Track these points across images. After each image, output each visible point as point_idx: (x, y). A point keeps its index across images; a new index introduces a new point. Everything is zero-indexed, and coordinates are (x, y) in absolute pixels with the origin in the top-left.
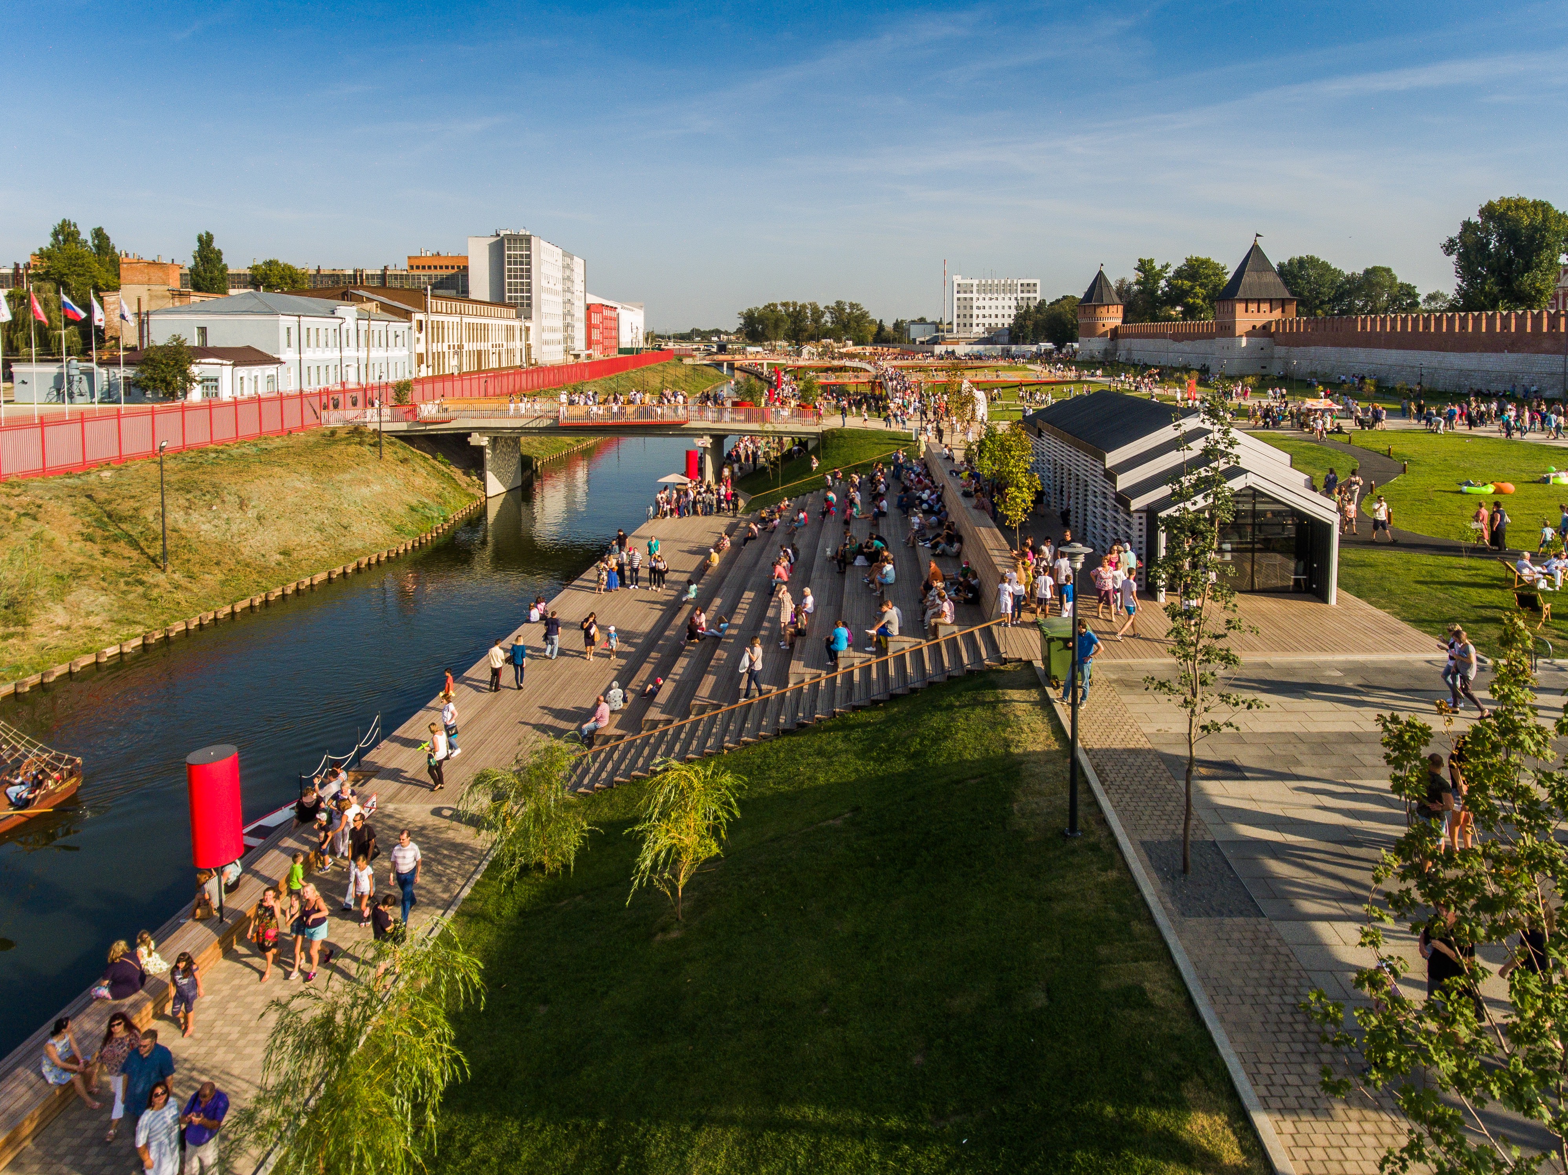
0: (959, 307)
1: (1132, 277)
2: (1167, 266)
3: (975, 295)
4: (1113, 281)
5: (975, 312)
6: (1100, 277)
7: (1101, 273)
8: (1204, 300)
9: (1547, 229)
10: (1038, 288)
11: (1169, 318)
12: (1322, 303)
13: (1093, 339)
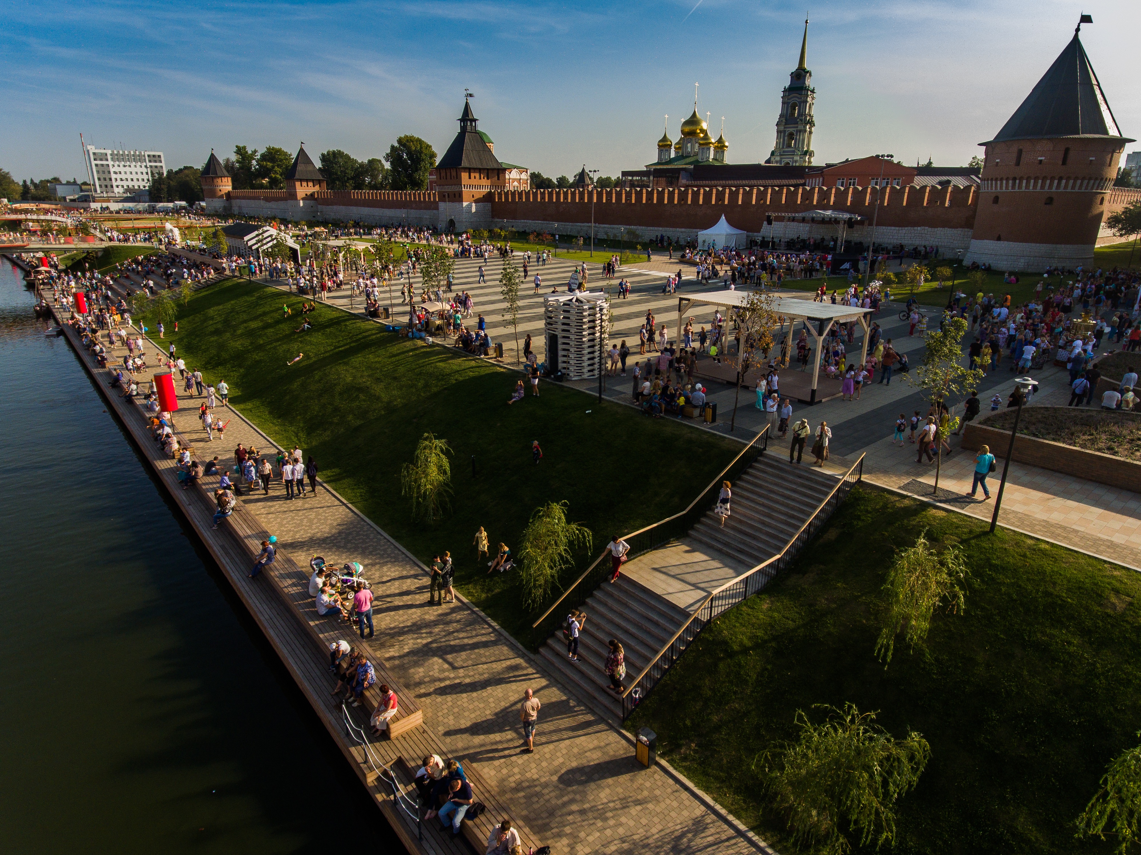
0: (98, 172)
1: (234, 158)
2: (255, 151)
3: (110, 163)
4: (221, 160)
5: (113, 176)
6: (212, 158)
7: (212, 155)
8: (281, 175)
9: (422, 152)
10: (163, 159)
11: (262, 186)
12: (348, 179)
13: (214, 200)
